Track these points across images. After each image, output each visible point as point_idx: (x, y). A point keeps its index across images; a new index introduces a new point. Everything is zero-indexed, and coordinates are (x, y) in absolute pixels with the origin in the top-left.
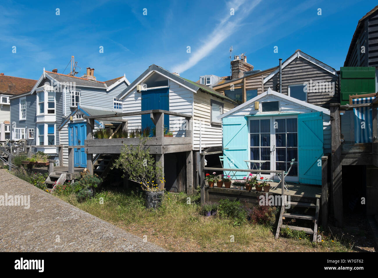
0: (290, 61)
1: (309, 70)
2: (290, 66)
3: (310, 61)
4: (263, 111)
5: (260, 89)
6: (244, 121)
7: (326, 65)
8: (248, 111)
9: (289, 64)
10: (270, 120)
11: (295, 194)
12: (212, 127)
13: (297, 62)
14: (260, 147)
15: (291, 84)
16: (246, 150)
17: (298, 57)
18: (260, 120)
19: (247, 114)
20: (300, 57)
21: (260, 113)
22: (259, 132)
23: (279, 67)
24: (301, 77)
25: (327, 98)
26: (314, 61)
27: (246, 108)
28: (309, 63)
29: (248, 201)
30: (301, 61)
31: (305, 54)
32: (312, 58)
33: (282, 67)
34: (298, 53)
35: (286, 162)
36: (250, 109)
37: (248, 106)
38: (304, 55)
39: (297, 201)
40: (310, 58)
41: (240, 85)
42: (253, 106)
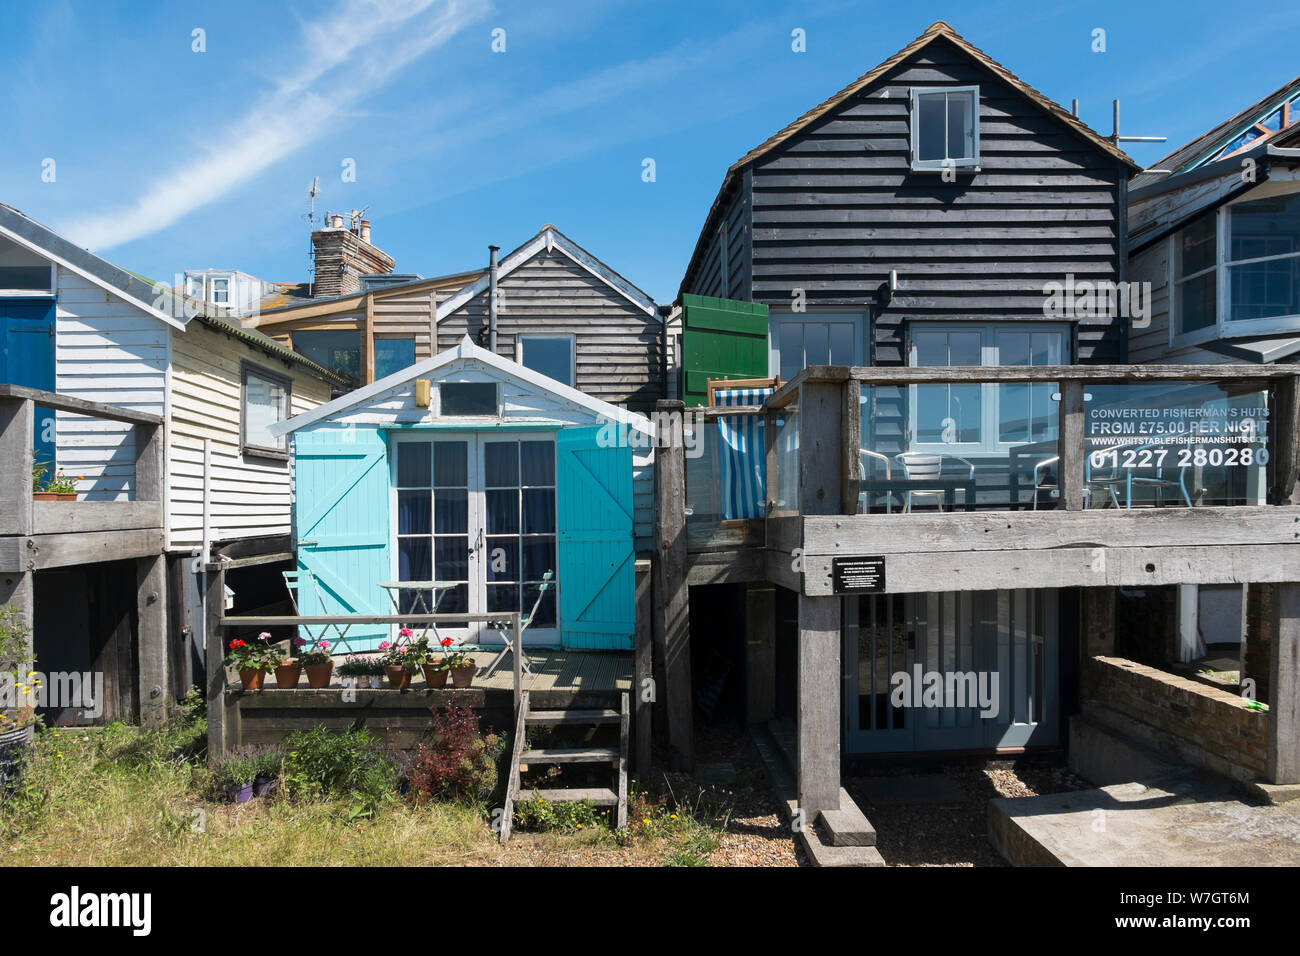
0: (523, 257)
1: (581, 293)
2: (522, 274)
3: (585, 267)
4: (445, 411)
5: (425, 339)
6: (377, 446)
7: (630, 284)
8: (392, 411)
9: (520, 268)
10: (469, 445)
11: (555, 685)
12: (246, 462)
13: (547, 264)
14: (433, 535)
15: (526, 330)
16: (383, 546)
17: (550, 249)
18: (432, 445)
19: (388, 420)
20: (554, 248)
21: (434, 418)
22: (429, 485)
23: (489, 270)
24: (557, 312)
25: (632, 384)
26: (596, 267)
27: (384, 401)
28: (582, 273)
29: (398, 726)
30: (558, 262)
31: (569, 240)
32: (589, 257)
33: (500, 273)
34: (550, 234)
35: (520, 583)
36: (398, 405)
37: (391, 394)
38: (568, 244)
39: (563, 706)
40: (584, 255)
41: (351, 319)
42: (408, 394)
